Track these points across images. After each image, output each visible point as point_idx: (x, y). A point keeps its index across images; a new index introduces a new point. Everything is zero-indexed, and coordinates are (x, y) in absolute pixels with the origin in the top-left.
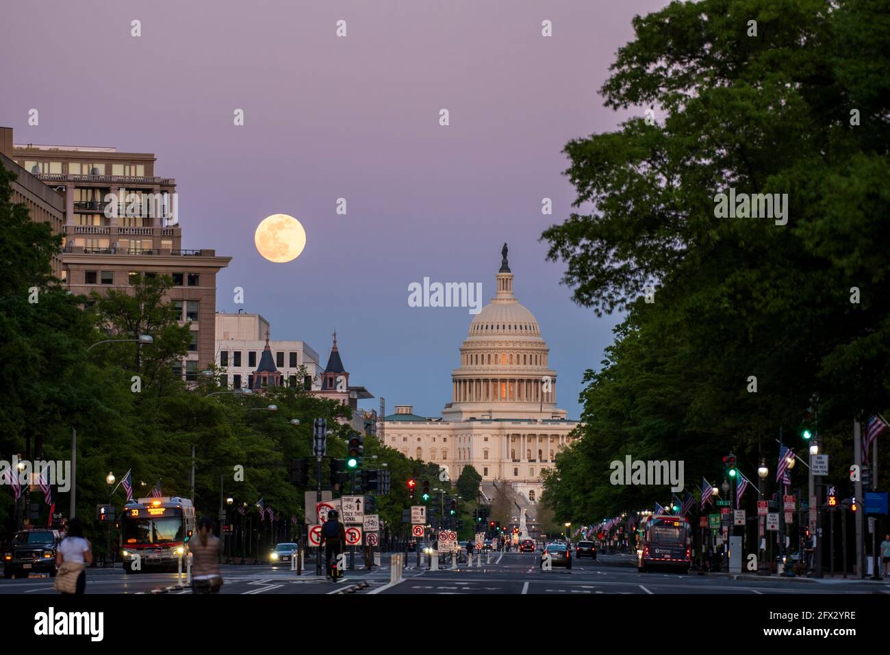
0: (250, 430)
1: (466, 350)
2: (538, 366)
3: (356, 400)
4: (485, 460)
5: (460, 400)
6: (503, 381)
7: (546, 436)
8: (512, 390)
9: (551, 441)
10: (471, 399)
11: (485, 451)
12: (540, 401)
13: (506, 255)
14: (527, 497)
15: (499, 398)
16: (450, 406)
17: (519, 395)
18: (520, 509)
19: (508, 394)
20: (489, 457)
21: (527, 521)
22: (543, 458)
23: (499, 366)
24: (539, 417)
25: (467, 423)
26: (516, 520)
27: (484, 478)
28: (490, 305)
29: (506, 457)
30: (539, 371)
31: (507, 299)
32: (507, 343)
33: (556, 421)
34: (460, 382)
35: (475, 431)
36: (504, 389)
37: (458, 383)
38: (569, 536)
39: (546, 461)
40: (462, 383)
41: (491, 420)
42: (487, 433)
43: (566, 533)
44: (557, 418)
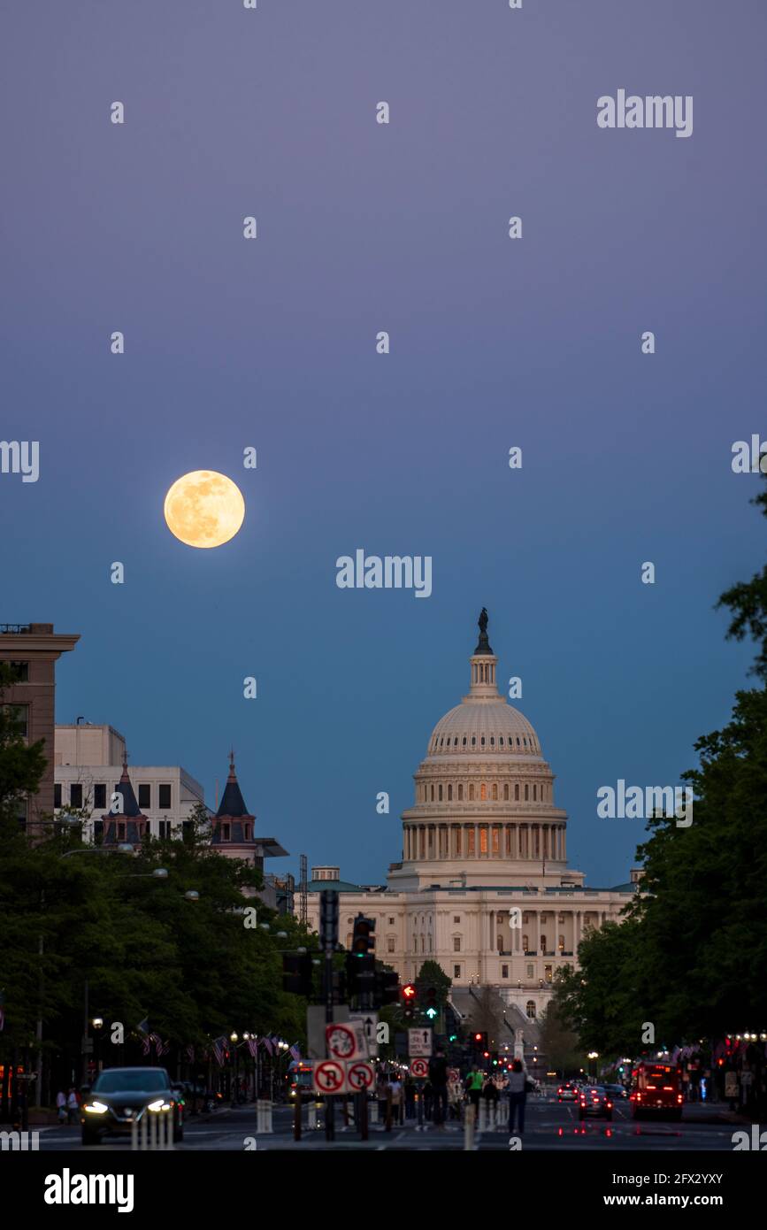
0: (128, 908)
1: (425, 777)
2: (539, 802)
3: (262, 858)
4: (457, 953)
5: (415, 857)
6: (483, 826)
7: (552, 913)
8: (497, 840)
9: (560, 922)
10: (432, 855)
11: (455, 939)
12: (541, 858)
13: (486, 627)
14: (524, 1011)
15: (477, 854)
16: (399, 866)
17: (509, 850)
18: (512, 1031)
19: (491, 847)
20: (462, 949)
21: (524, 1051)
22: (548, 950)
23: (477, 803)
24: (541, 884)
25: (427, 895)
26: (507, 1048)
27: (455, 982)
28: (460, 706)
29: (489, 947)
30: (539, 810)
31: (488, 697)
32: (489, 766)
33: (567, 889)
34: (415, 829)
35: (440, 907)
36: (485, 840)
37: (411, 831)
38: (594, 1074)
39: (553, 954)
40: (418, 830)
41: (464, 889)
42: (457, 910)
43: (587, 1069)
44: (568, 886)
